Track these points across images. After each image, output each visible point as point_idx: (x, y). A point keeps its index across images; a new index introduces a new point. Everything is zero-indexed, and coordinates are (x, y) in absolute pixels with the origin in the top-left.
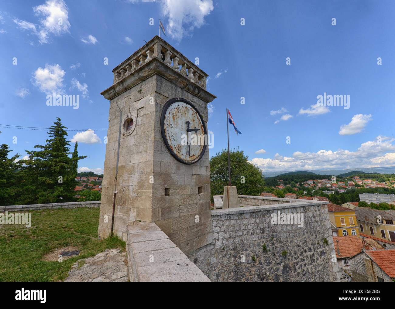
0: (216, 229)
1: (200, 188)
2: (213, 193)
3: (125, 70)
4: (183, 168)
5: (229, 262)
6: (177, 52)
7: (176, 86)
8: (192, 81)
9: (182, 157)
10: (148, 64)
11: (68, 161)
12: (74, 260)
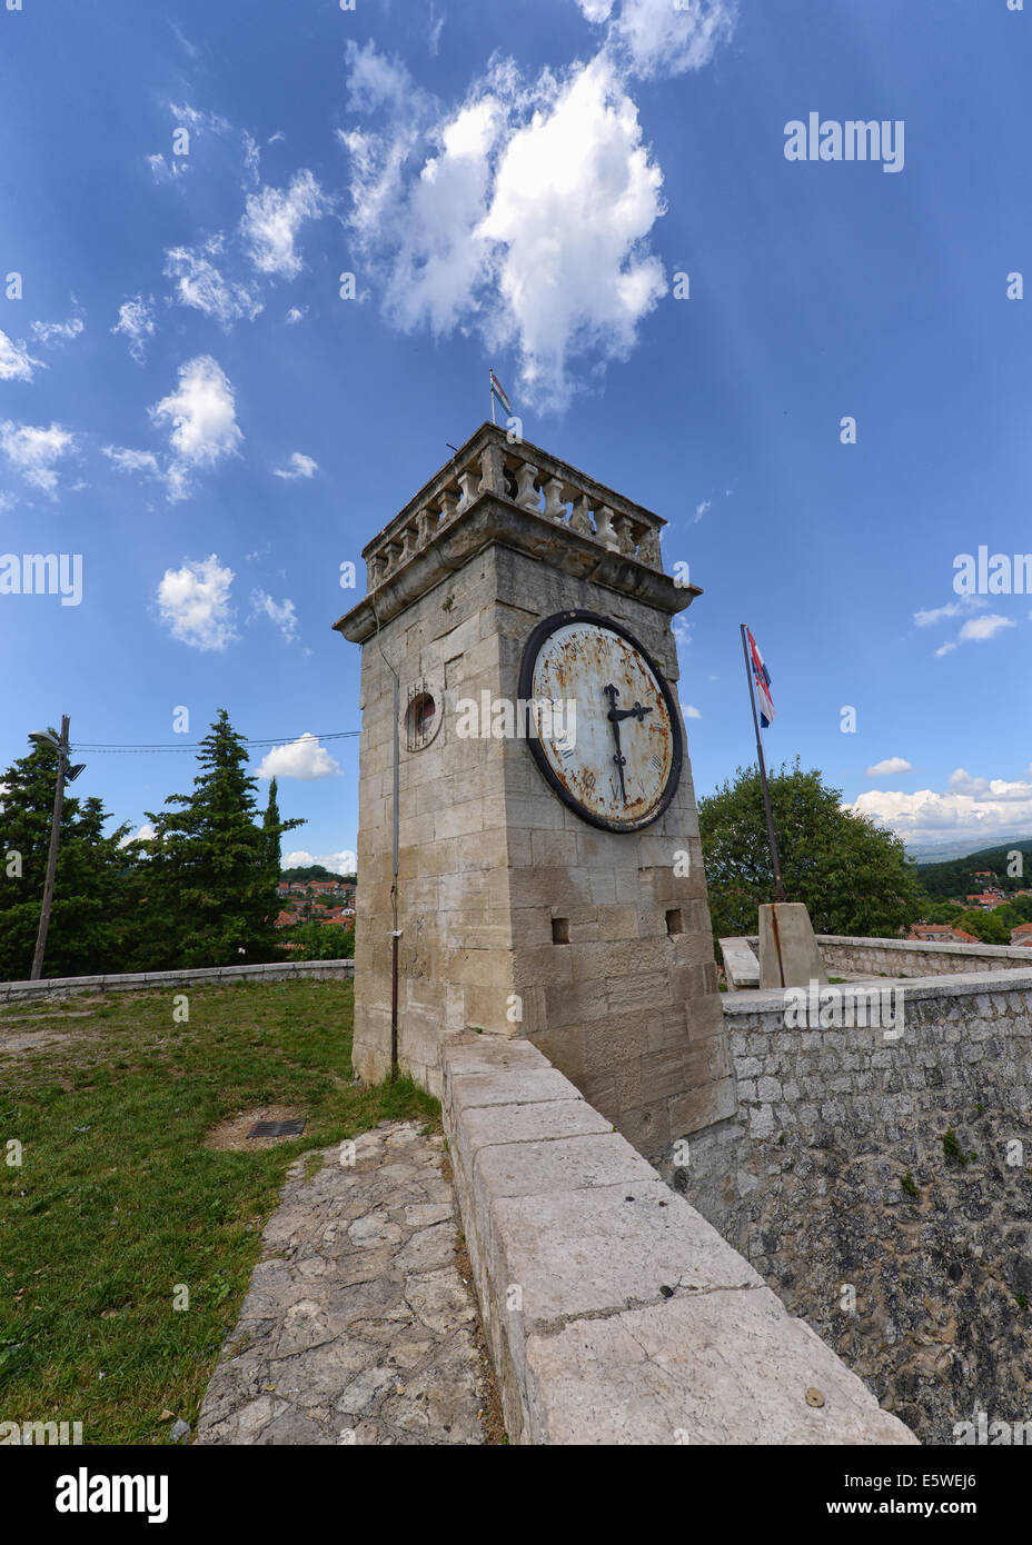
0: (747, 1066)
1: (671, 916)
2: (720, 931)
3: (398, 546)
4: (607, 846)
5: (811, 1194)
6: (555, 462)
7: (561, 572)
8: (612, 547)
9: (601, 810)
10: (468, 517)
11: (254, 837)
12: (291, 1152)
